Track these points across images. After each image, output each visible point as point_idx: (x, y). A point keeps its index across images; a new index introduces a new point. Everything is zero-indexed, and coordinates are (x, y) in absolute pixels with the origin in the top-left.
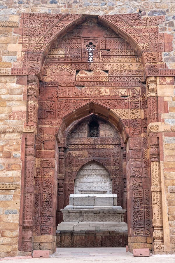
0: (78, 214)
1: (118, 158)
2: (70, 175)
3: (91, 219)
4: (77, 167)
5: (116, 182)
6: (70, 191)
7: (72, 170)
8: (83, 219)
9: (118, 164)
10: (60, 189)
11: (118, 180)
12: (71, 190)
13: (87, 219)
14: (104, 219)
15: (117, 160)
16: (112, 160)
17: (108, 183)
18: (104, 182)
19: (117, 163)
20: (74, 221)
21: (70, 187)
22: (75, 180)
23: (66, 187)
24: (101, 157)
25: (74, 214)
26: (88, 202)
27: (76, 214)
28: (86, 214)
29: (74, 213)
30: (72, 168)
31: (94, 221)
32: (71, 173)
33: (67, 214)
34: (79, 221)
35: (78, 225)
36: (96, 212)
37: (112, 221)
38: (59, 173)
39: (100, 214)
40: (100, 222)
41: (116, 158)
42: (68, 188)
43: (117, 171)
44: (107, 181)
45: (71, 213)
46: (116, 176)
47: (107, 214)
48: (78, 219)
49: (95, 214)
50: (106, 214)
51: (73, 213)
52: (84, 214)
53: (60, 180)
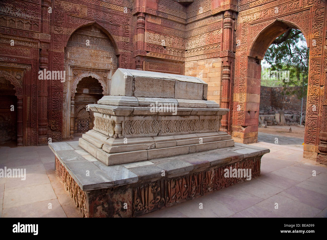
0: (150, 118)
1: (129, 27)
2: (58, 39)
3: (175, 129)
4: (69, 29)
5: (124, 59)
6: (57, 65)
7: (61, 32)
8: (160, 129)
9: (128, 36)
10: (42, 58)
11: (128, 56)
12: (58, 63)
13: (167, 130)
14: (196, 128)
15: (127, 29)
16: (121, 29)
17: (111, 59)
18: (107, 58)
19: (127, 34)
20: (143, 135)
21: (57, 58)
22: (65, 48)
23: (51, 57)
24: (106, 21)
25: (143, 117)
26: (163, 91)
27: (147, 118)
28: (167, 117)
29: (142, 115)
30: (62, 28)
31: (179, 133)
32: (59, 36)
33: (127, 119)
34: (152, 134)
35: (154, 146)
36: (186, 114)
37: (207, 131)
38: (42, 32)
39: (191, 118)
40: (190, 133)
41: (126, 26)
42: (53, 60)
43: (127, 45)
44: (111, 56)
45: (135, 115)
46: (125, 51)
47: (201, 117)
48: (151, 130)
49: (183, 119)
50: (199, 116)
51: (139, 115)
52: (163, 118)
53: (43, 44)
